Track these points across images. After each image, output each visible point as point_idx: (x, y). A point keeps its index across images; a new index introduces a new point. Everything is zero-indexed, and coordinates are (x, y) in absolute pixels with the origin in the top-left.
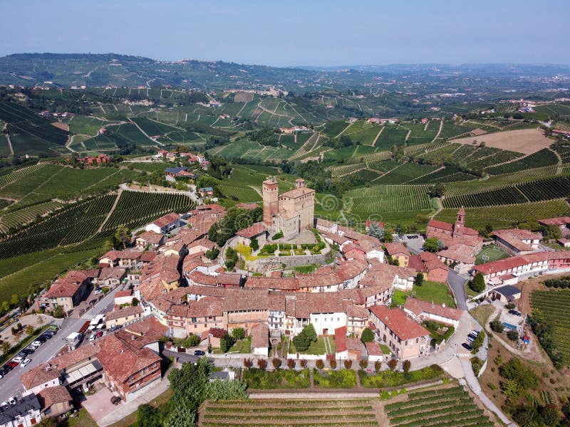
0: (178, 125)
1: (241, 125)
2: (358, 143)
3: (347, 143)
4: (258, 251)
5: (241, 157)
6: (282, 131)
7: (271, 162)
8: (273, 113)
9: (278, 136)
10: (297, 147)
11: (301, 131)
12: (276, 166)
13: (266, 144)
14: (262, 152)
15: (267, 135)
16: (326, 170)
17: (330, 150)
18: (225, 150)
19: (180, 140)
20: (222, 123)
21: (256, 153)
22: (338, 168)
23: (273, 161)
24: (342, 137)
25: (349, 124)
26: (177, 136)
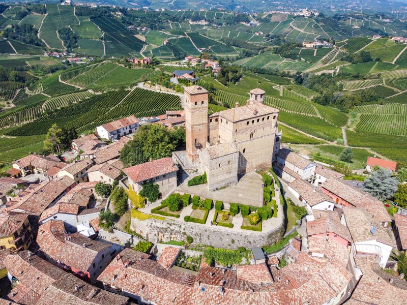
0: (221, 40)
1: (271, 41)
2: (378, 60)
3: (367, 59)
4: (158, 203)
5: (262, 68)
6: (304, 45)
7: (286, 73)
8: (302, 31)
9: (299, 50)
10: (314, 60)
11: (322, 46)
12: (290, 77)
13: (287, 57)
14: (282, 64)
15: (289, 49)
16: (338, 83)
17: (347, 64)
18: (250, 61)
19: (219, 52)
20: (256, 38)
21: (276, 65)
22: (352, 82)
23: (288, 72)
24: (362, 53)
25: (371, 41)
26: (218, 49)
